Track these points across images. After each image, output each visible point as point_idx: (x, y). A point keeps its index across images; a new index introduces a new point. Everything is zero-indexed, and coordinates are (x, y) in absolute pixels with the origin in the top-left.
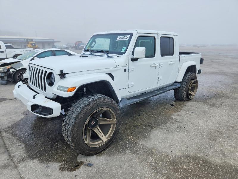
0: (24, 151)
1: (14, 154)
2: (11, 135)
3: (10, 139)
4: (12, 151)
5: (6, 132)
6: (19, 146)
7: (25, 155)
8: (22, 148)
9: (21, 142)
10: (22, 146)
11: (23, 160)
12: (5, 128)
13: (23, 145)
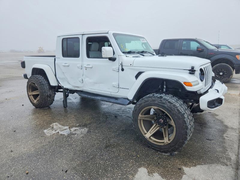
0: (228, 132)
1: (235, 134)
2: (227, 150)
3: (231, 147)
4: (236, 137)
5: (230, 159)
6: (228, 137)
7: (229, 130)
8: (227, 134)
9: (225, 139)
10: (227, 135)
11: (232, 128)
12: (227, 165)
13: (225, 135)
